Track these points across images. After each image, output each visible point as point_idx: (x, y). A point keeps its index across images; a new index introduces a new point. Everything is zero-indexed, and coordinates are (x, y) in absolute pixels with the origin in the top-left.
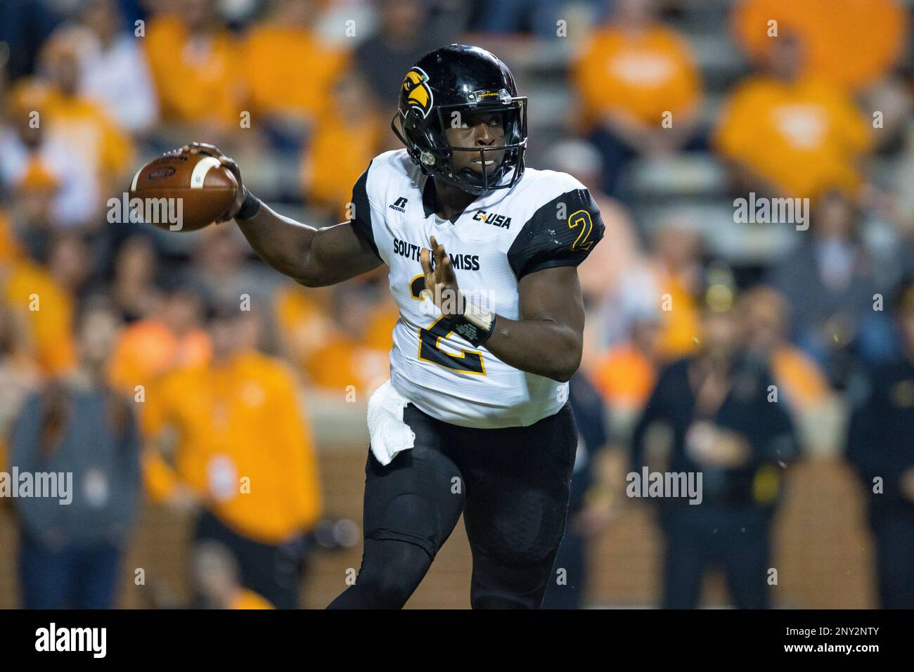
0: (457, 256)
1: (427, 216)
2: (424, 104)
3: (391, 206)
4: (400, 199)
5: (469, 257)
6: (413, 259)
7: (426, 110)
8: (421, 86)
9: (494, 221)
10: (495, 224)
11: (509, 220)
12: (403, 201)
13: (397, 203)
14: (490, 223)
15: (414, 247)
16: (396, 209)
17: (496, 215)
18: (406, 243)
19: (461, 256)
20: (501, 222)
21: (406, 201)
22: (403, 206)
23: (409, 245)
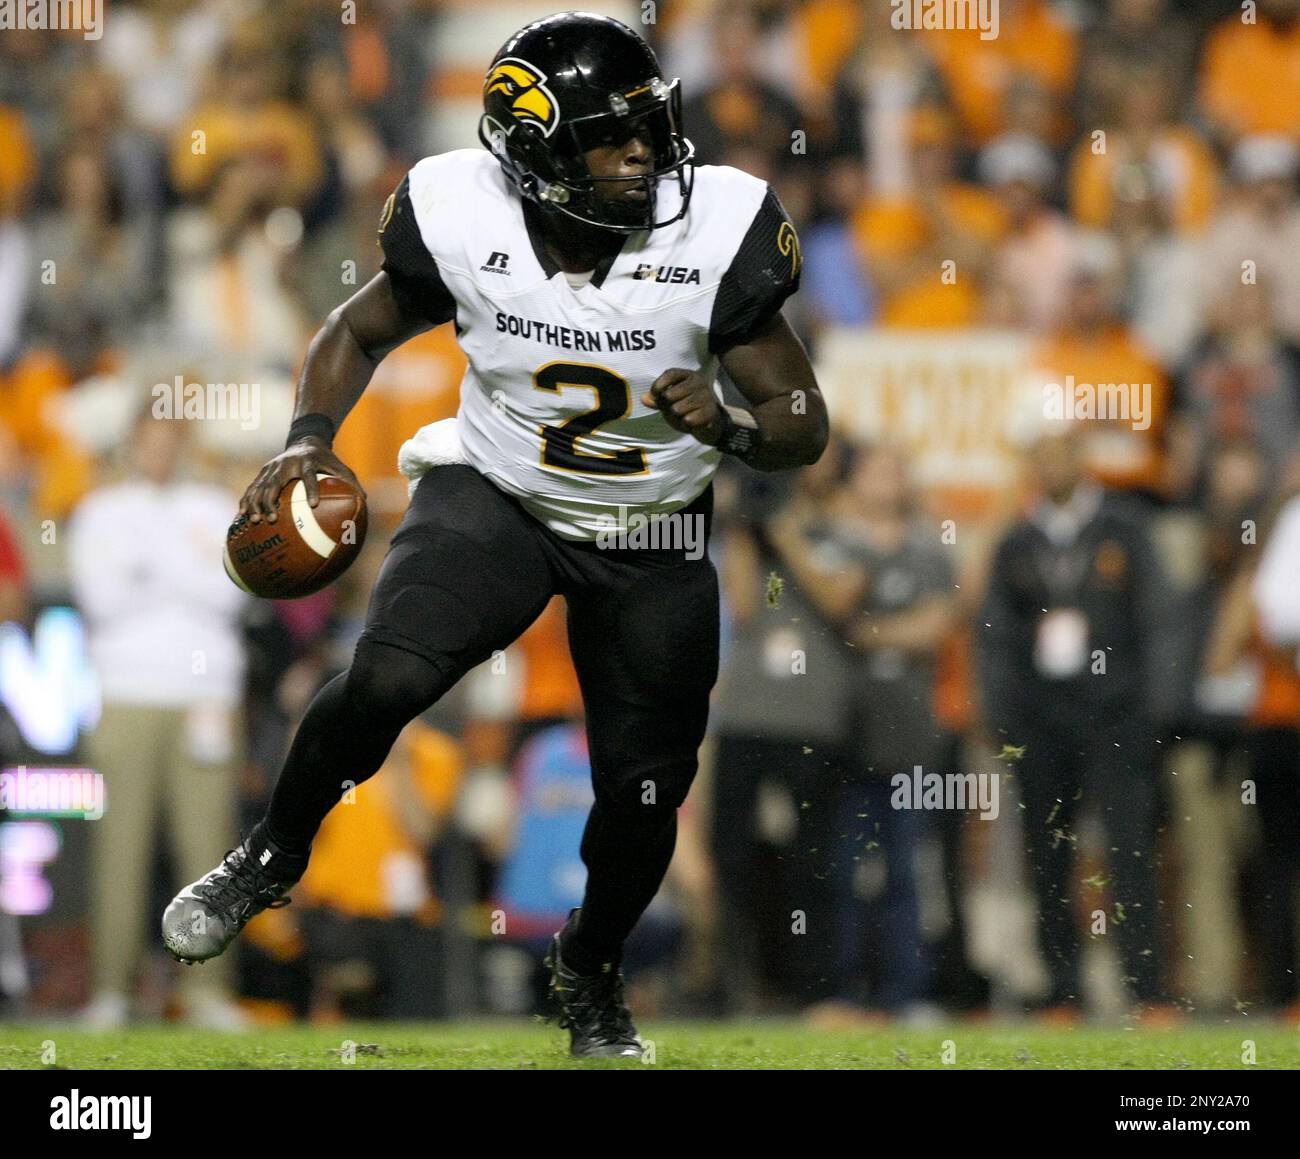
0: (619, 334)
1: (550, 276)
2: (545, 116)
3: (483, 268)
4: (495, 256)
5: (638, 332)
6: (539, 339)
7: (548, 125)
8: (534, 91)
9: (671, 277)
10: (673, 281)
11: (696, 272)
12: (500, 257)
13: (492, 261)
14: (665, 281)
15: (539, 326)
16: (493, 270)
17: (671, 269)
18: (521, 320)
19: (625, 333)
20: (682, 276)
21: (506, 257)
22: (503, 265)
23: (529, 322)
